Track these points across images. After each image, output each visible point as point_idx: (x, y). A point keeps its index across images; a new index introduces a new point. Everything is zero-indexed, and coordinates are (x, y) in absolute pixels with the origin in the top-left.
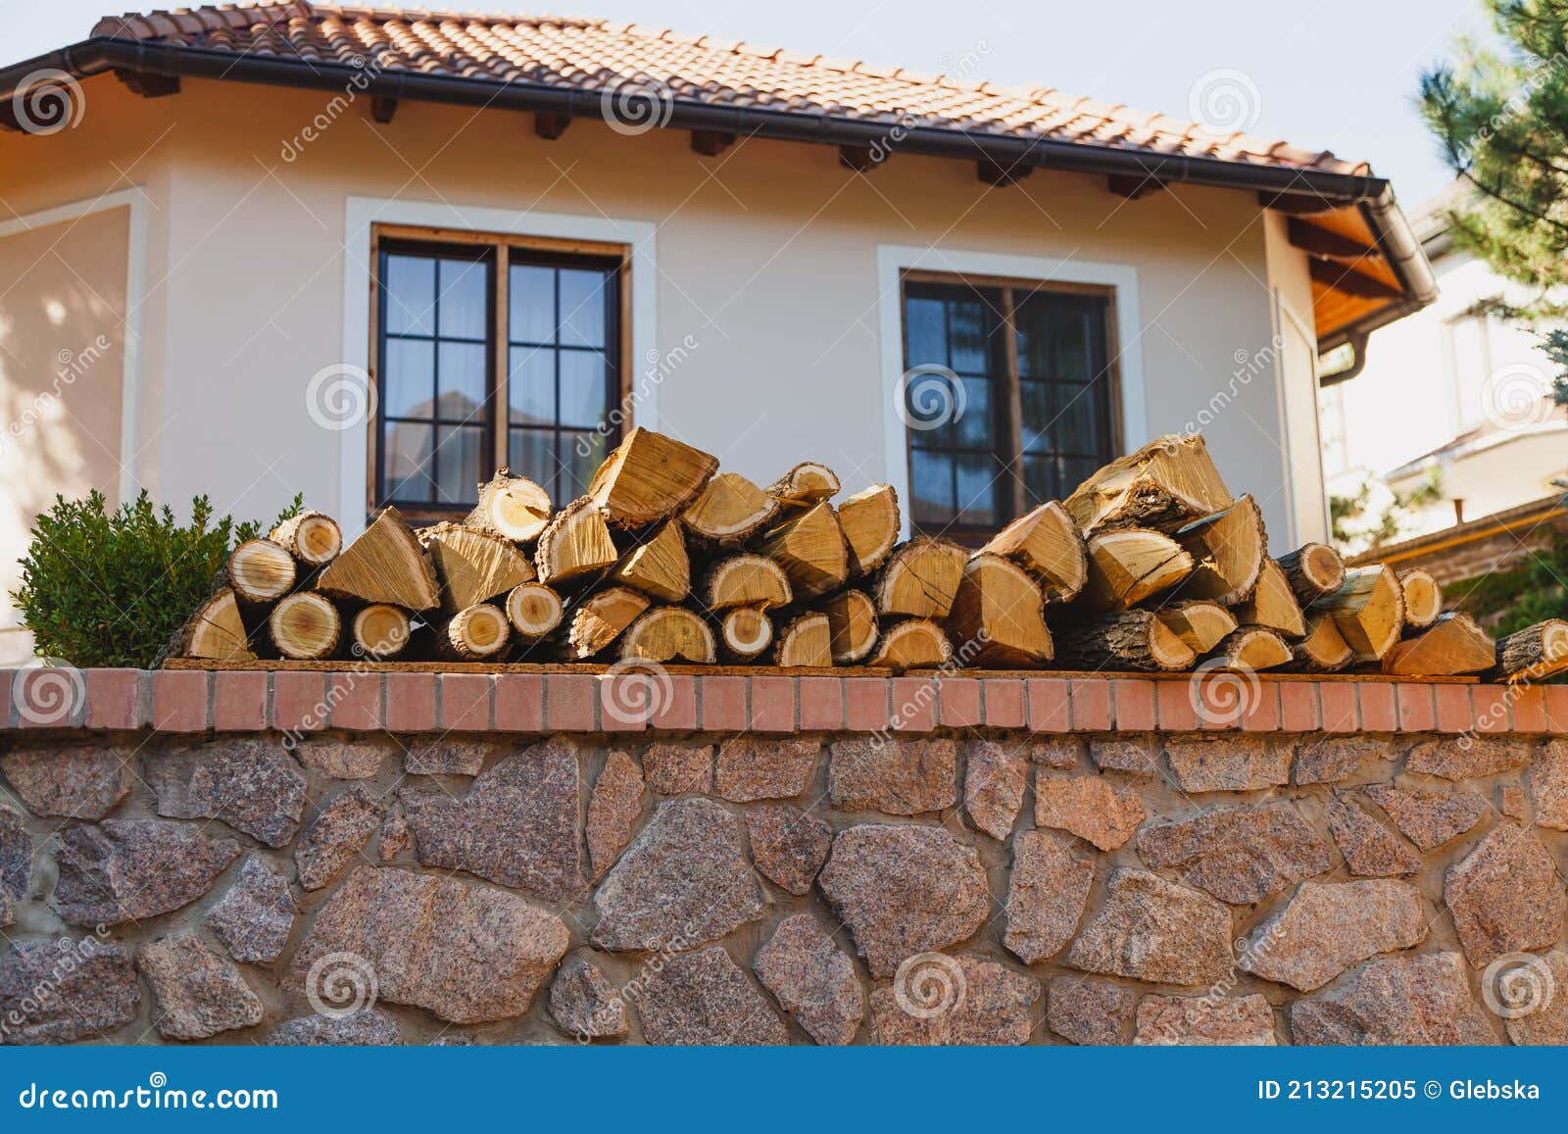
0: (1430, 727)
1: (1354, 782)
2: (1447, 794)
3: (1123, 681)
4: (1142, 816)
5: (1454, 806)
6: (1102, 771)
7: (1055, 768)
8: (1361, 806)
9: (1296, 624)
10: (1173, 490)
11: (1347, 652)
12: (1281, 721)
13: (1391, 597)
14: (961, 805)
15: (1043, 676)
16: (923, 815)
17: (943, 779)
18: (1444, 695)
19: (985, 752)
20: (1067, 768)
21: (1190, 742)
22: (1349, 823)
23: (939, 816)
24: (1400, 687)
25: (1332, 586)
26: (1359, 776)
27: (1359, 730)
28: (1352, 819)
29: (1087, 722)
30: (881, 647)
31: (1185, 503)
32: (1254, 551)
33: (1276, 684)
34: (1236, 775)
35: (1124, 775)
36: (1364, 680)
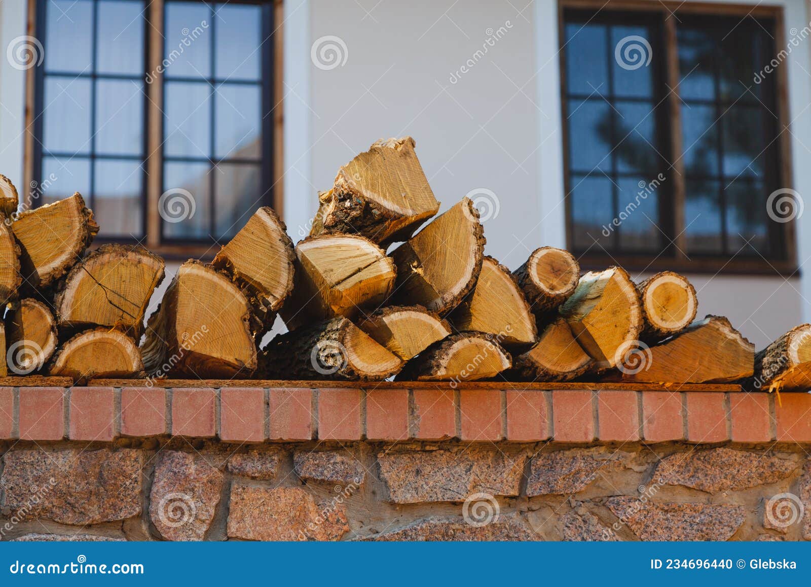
0: (679, 436)
1: (594, 493)
2: (700, 507)
3: (327, 390)
4: (346, 528)
5: (707, 519)
6: (304, 481)
7: (254, 478)
8: (600, 519)
9: (525, 332)
10: (368, 194)
11: (584, 359)
12: (506, 430)
13: (624, 300)
14: (145, 515)
15: (241, 386)
16: (103, 525)
17: (126, 489)
18: (696, 404)
19: (172, 462)
20: (266, 479)
21: (408, 452)
22: (585, 535)
23: (122, 526)
24: (645, 395)
25: (562, 291)
26: (599, 487)
27: (596, 440)
28: (588, 531)
29: (284, 432)
30: (58, 356)
31: (379, 207)
32: (468, 255)
33: (501, 393)
34: (454, 487)
35: (327, 486)
36: (607, 389)
